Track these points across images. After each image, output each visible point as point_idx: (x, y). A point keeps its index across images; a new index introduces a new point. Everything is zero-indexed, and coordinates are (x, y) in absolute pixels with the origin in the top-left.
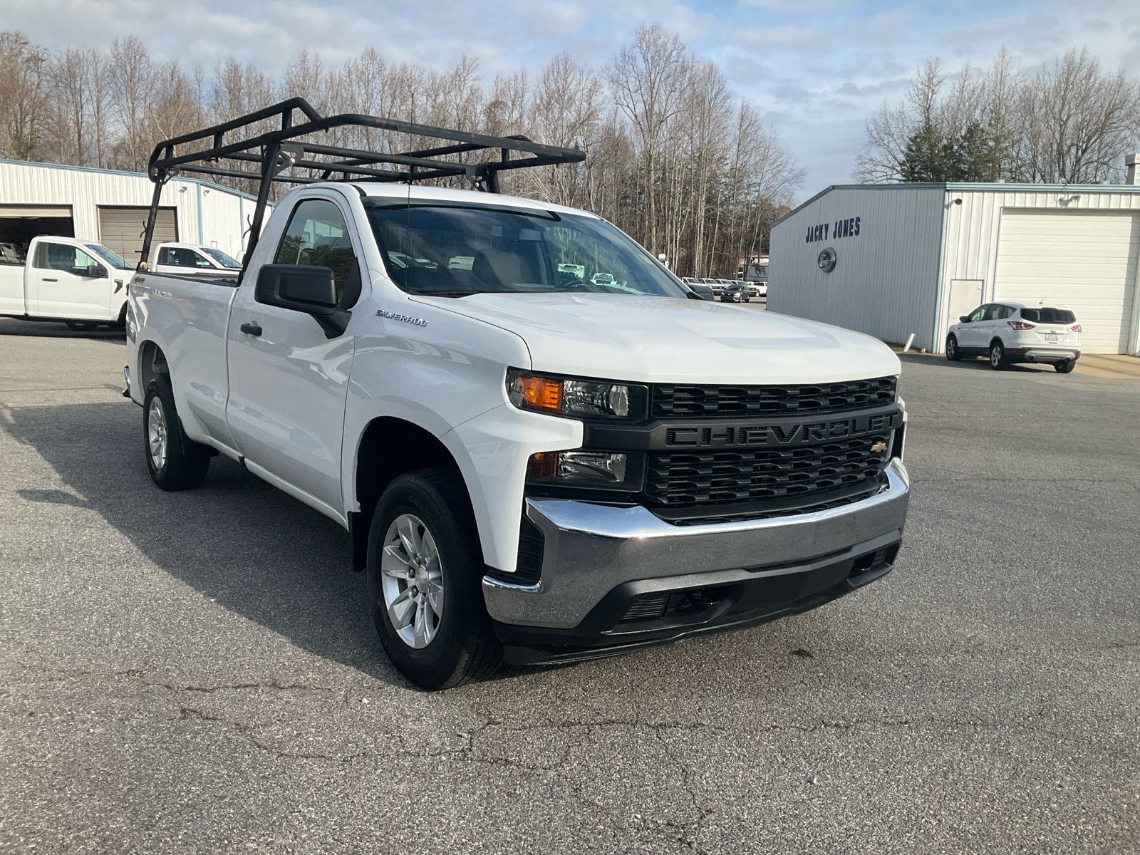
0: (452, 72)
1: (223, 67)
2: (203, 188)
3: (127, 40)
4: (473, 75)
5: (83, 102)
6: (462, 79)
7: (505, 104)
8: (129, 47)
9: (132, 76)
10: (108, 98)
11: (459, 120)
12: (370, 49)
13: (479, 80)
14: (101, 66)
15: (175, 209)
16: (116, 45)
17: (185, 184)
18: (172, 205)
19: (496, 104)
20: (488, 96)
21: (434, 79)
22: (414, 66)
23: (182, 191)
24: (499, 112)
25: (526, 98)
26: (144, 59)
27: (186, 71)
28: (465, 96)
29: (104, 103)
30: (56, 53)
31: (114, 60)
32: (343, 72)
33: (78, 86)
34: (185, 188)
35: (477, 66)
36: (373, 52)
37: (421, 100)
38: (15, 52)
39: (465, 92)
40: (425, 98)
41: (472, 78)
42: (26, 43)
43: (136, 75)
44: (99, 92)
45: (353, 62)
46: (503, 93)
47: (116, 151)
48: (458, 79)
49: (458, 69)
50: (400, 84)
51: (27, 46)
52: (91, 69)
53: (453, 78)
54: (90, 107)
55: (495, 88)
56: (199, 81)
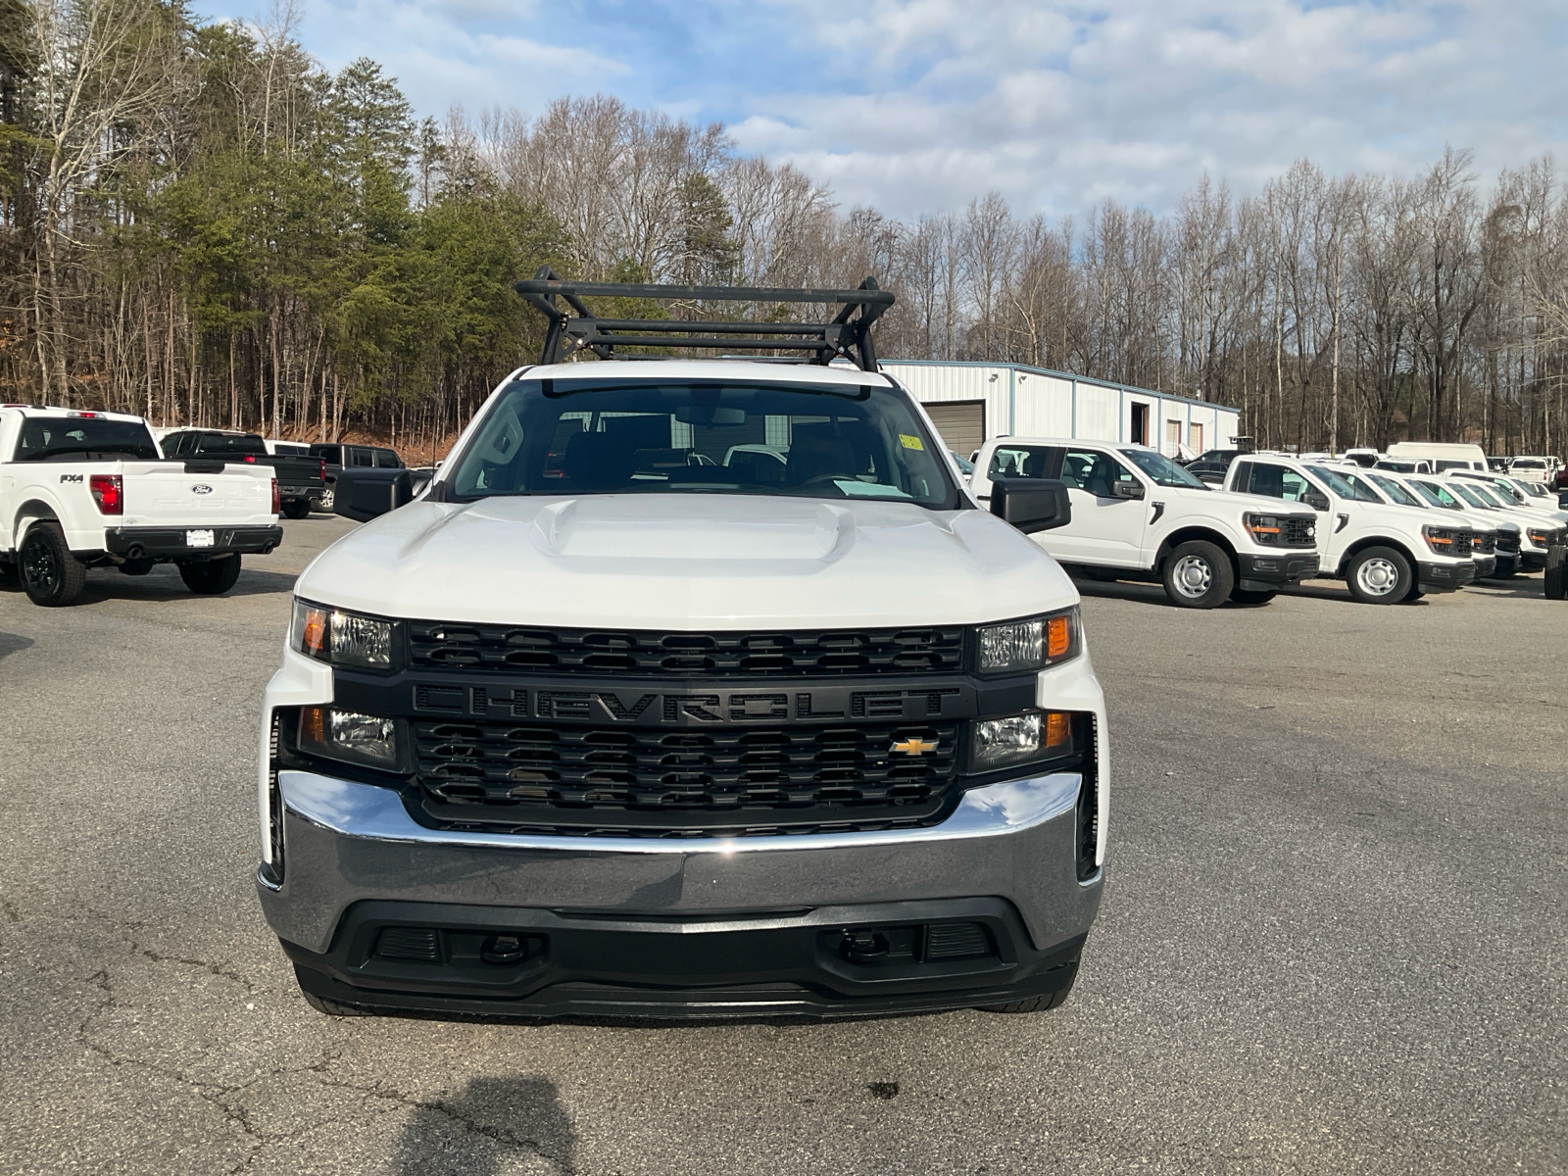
0: (1427, 175)
1: (1100, 215)
2: (1018, 374)
3: (987, 199)
4: (1462, 175)
5: (935, 280)
6: (1444, 182)
7: (1518, 209)
8: (990, 206)
9: (990, 239)
10: (962, 272)
11: (1437, 241)
12: (1302, 160)
13: (1473, 179)
14: (956, 234)
15: (982, 402)
16: (973, 206)
17: (996, 371)
18: (980, 398)
19: (1501, 212)
20: (1485, 205)
21: (1399, 188)
22: (1367, 175)
23: (992, 380)
24: (1505, 223)
25: (1550, 196)
26: (1005, 219)
27: (1053, 227)
28: (1448, 207)
29: (957, 280)
30: (910, 227)
31: (970, 225)
32: (1261, 197)
33: (930, 263)
34: (996, 376)
35: (1469, 159)
36: (1306, 164)
37: (1377, 220)
38: (867, 231)
39: (1447, 201)
40: (1382, 218)
41: (1461, 179)
42: (879, 220)
43: (995, 240)
44: (952, 267)
45: (1276, 183)
46: (1512, 194)
47: (970, 336)
48: (1436, 184)
49: (1437, 170)
50: (1347, 204)
51: (880, 223)
52: (945, 240)
53: (1430, 182)
54: (942, 286)
55: (1499, 188)
56: (1068, 237)
